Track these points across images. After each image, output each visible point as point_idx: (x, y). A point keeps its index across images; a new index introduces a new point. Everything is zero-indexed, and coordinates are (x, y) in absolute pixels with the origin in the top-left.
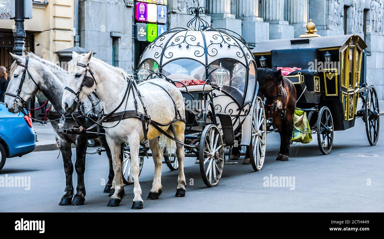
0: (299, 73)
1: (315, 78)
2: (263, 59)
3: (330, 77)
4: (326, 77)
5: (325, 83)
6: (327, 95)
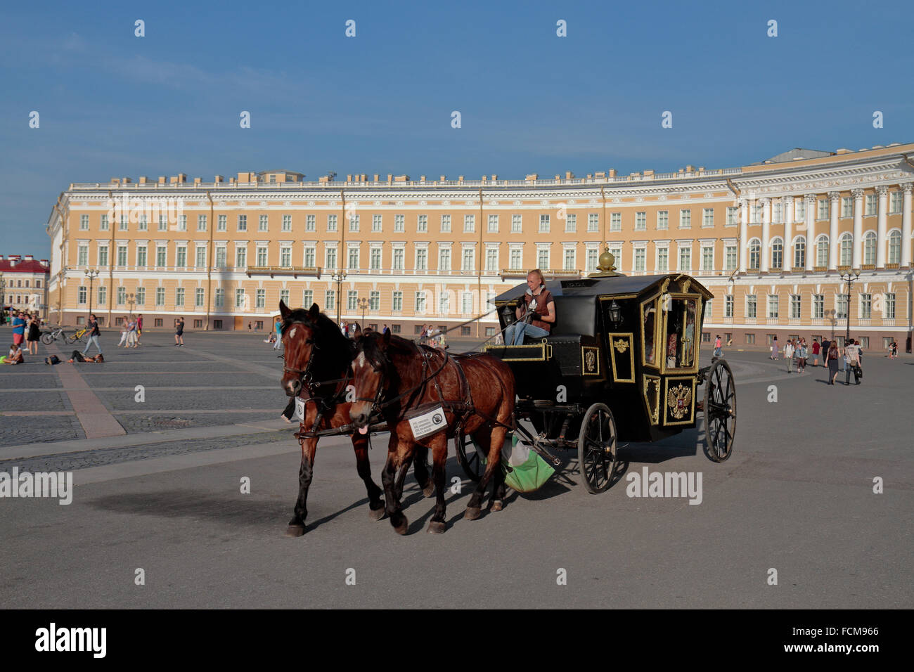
6: (616, 380)
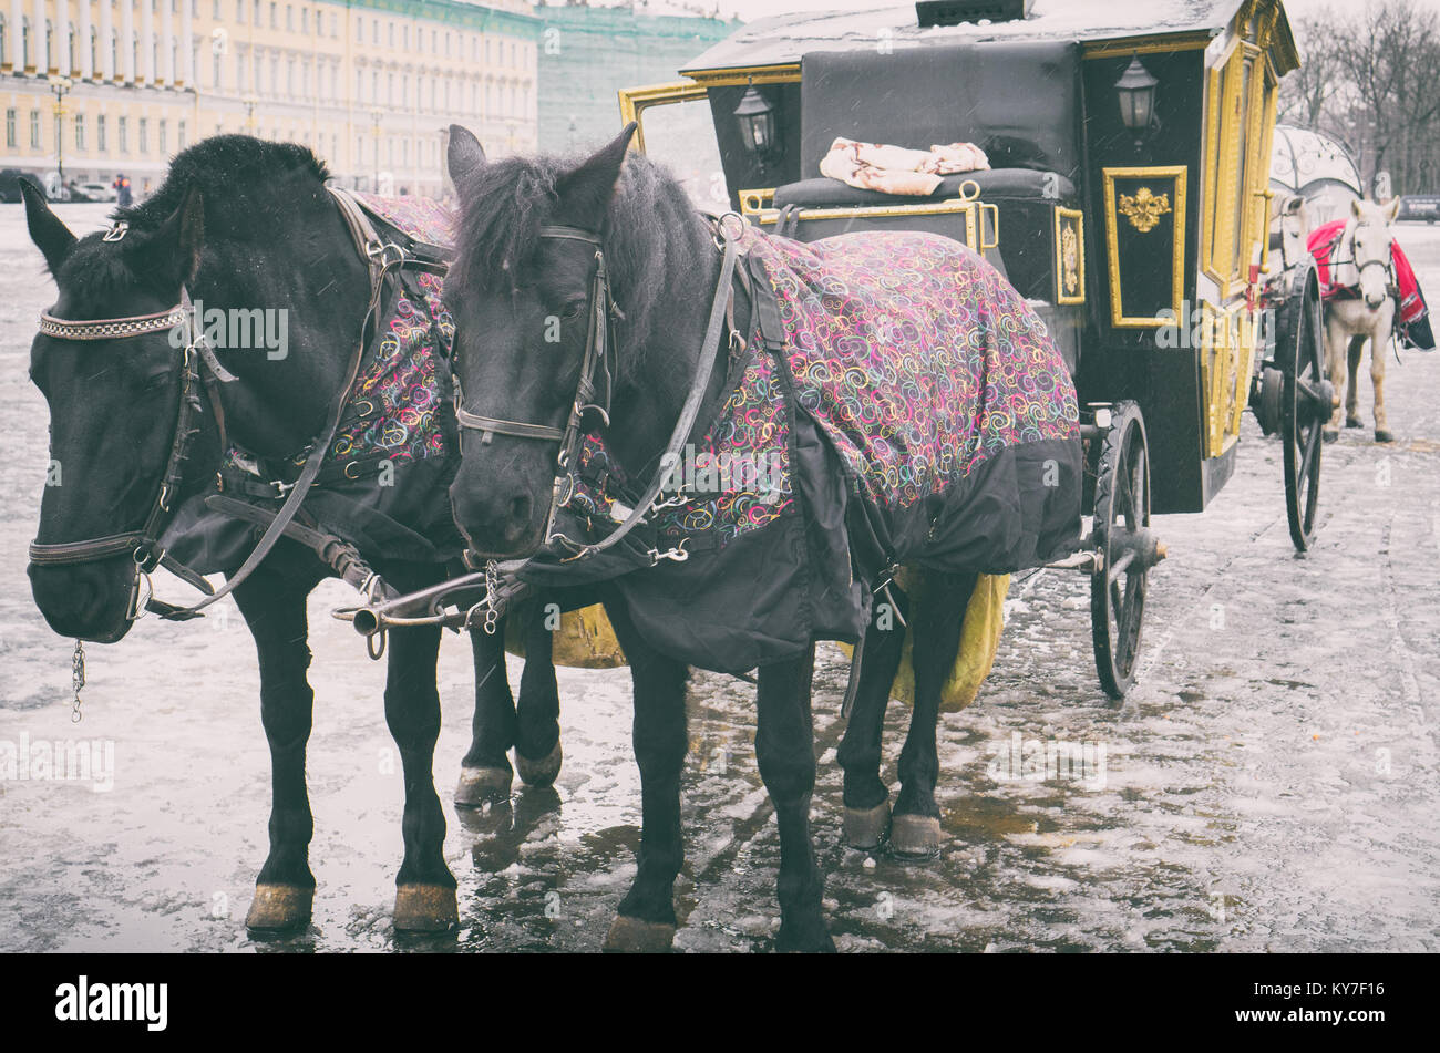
0: (969, 193)
1: (1062, 216)
2: (750, 105)
3: (1143, 217)
4: (1118, 214)
5: (1114, 254)
6: (1121, 321)
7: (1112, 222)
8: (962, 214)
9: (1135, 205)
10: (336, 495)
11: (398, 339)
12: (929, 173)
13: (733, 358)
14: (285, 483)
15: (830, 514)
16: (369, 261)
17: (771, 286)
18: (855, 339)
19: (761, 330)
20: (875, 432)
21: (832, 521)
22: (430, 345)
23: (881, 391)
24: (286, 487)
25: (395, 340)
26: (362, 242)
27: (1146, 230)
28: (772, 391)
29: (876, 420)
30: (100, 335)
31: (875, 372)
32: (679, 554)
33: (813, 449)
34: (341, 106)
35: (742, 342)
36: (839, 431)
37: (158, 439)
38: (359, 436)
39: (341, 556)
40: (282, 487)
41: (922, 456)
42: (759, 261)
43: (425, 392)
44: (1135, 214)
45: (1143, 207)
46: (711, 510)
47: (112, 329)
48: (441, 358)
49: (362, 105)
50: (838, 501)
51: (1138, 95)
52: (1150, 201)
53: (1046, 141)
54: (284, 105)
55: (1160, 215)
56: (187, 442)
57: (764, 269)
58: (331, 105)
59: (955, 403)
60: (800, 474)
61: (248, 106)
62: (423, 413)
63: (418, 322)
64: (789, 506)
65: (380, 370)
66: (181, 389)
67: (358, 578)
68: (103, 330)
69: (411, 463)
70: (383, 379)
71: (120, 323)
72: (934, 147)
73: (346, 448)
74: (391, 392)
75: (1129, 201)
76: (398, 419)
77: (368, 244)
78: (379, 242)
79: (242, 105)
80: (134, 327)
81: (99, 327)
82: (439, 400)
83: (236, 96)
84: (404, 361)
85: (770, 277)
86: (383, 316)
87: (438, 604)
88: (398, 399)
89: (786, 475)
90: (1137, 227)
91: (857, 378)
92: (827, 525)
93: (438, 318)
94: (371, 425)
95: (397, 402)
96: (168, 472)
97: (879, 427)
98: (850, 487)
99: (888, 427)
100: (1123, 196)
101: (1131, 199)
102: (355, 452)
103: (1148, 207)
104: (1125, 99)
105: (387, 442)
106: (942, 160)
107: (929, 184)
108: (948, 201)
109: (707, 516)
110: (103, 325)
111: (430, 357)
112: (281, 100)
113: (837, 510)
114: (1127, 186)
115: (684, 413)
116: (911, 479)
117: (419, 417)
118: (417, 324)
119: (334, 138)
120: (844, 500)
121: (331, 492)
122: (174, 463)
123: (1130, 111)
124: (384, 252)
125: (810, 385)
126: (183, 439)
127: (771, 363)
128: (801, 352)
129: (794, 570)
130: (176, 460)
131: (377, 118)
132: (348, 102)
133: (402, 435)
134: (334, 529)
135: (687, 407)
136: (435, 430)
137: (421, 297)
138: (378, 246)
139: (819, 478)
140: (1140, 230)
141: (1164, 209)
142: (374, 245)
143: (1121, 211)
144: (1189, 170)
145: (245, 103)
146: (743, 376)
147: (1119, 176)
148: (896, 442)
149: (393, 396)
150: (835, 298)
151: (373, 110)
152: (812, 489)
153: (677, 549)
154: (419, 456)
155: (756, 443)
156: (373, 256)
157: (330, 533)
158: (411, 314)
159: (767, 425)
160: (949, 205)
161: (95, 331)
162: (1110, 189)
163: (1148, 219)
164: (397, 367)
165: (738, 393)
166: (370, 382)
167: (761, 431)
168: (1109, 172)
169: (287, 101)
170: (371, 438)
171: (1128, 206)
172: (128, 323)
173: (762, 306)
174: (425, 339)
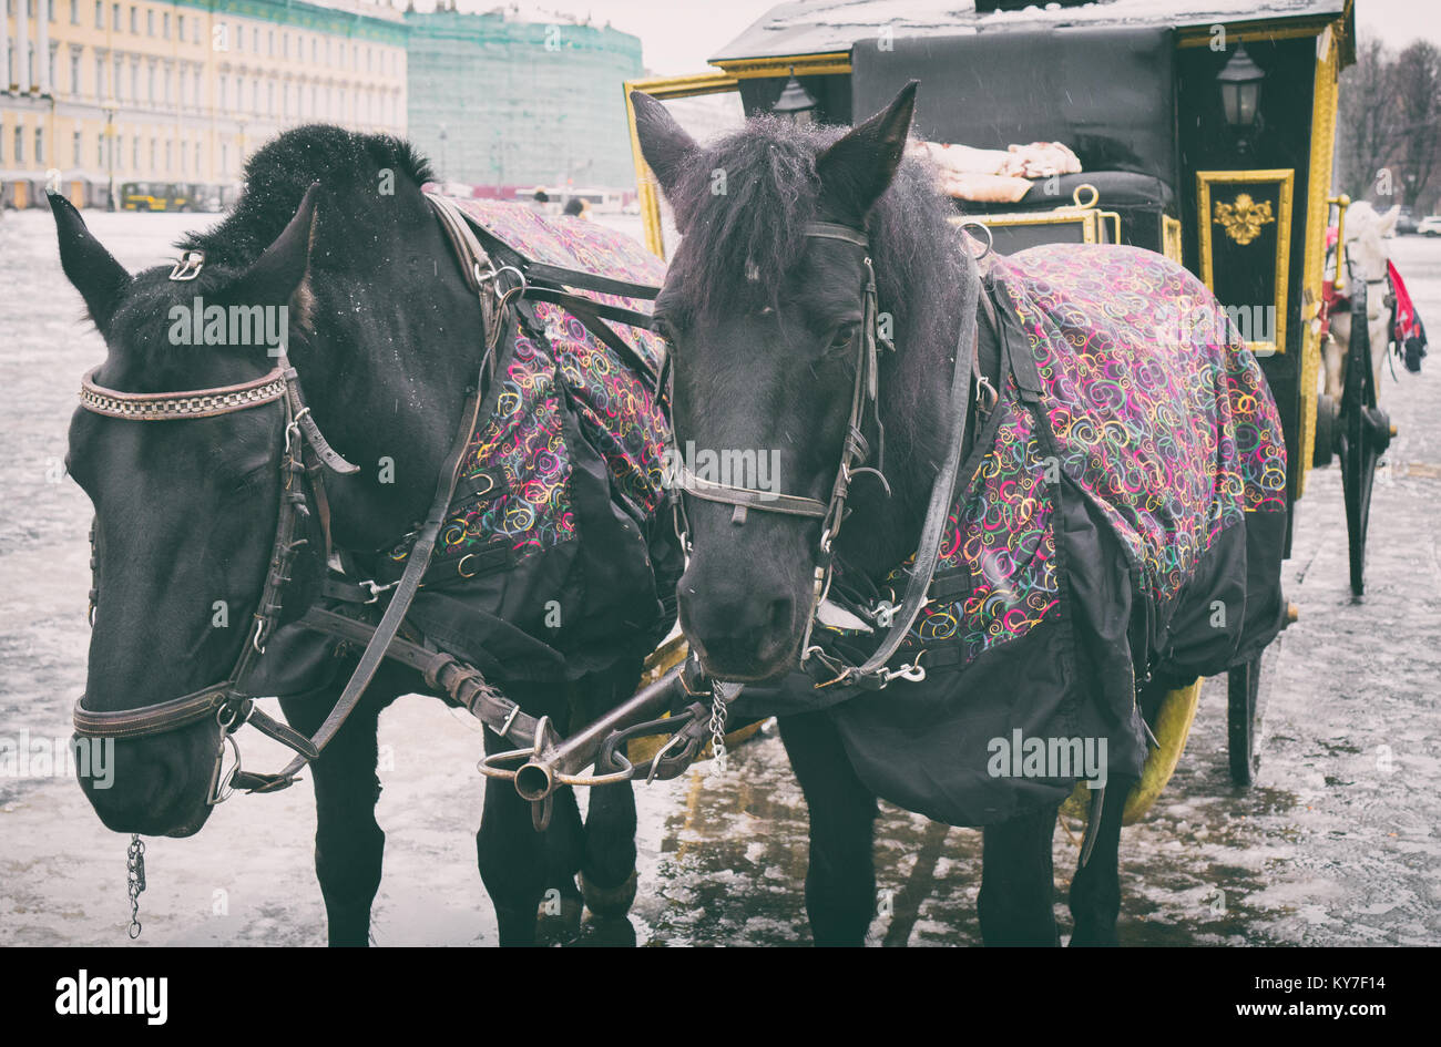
0: (1085, 198)
1: (1169, 226)
2: (792, 99)
3: (1242, 227)
4: (1213, 224)
5: (1208, 270)
7: (1206, 234)
8: (1079, 225)
9: (1233, 214)
10: (447, 600)
11: (519, 390)
12: (1014, 176)
13: (982, 414)
14: (377, 584)
15: (1108, 618)
16: (479, 286)
17: (1018, 318)
18: (1106, 384)
19: (1013, 376)
20: (1141, 505)
21: (1112, 629)
22: (555, 395)
23: (1143, 450)
24: (379, 588)
25: (516, 392)
26: (469, 262)
27: (1246, 242)
28: (1030, 456)
29: (1142, 489)
30: (173, 414)
31: (1134, 427)
32: (915, 672)
33: (1085, 532)
34: (204, 113)
35: (993, 392)
36: (1113, 509)
37: (250, 557)
38: (474, 520)
39: (464, 682)
40: (375, 589)
41: (1185, 533)
42: (1001, 284)
43: (552, 458)
44: (1232, 225)
45: (1243, 215)
46: (955, 614)
47: (190, 405)
48: (568, 412)
49: (226, 112)
50: (1119, 601)
51: (1244, 89)
52: (1251, 209)
53: (1139, 141)
54: (144, 112)
55: (1262, 226)
56: (289, 557)
57: (1008, 296)
58: (194, 112)
59: (1199, 460)
60: (1067, 566)
61: (108, 113)
62: (552, 487)
63: (540, 367)
64: (1052, 609)
65: (498, 432)
66: (280, 484)
67: (499, 713)
68: (178, 407)
69: (540, 552)
70: (502, 442)
71: (201, 397)
72: (1011, 147)
73: (458, 536)
74: (514, 458)
75: (1226, 209)
76: (522, 495)
77: (477, 266)
78: (490, 264)
79: (101, 112)
80: (220, 401)
81: (171, 403)
82: (570, 468)
83: (95, 102)
84: (526, 419)
85: (1016, 307)
86: (498, 361)
87: (614, 749)
88: (522, 468)
89: (1051, 568)
90: (1235, 239)
91: (1115, 435)
92: (1106, 634)
93: (561, 359)
94: (490, 506)
95: (520, 474)
96: (264, 600)
97: (1146, 497)
98: (1135, 583)
99: (1155, 497)
100: (1219, 203)
101: (1229, 207)
102: (471, 542)
103: (1249, 216)
104: (1229, 94)
105: (510, 527)
106: (1028, 162)
107: (1018, 190)
108: (1060, 208)
109: (951, 623)
110: (177, 399)
111: (556, 412)
112: (142, 107)
113: (1119, 614)
114: (1224, 192)
115: (934, 499)
116: (1177, 563)
117: (548, 492)
118: (540, 370)
119: (197, 146)
120: (1129, 601)
121: (440, 596)
122: (273, 587)
123: (1235, 105)
124: (497, 277)
125: (1076, 449)
126: (284, 554)
127: (1028, 419)
128: (1064, 405)
129: (1061, 695)
130: (275, 582)
131: (242, 125)
132: (211, 109)
133: (528, 517)
134: (446, 645)
135: (936, 492)
136: (565, 507)
137: (542, 333)
138: (490, 269)
139: (1095, 573)
140: (1239, 242)
141: (1266, 218)
142: (485, 268)
143: (1216, 221)
144: (1297, 176)
145: (104, 110)
146: (996, 436)
147: (1215, 181)
148: (1163, 516)
149: (516, 466)
150: (1077, 332)
151: (238, 117)
152: (1087, 586)
153: (912, 664)
154: (547, 542)
155: (1015, 526)
156: (484, 282)
157: (440, 650)
158: (532, 356)
159: (1026, 501)
160: (1061, 214)
161: (166, 408)
162: (1205, 195)
163: (1247, 230)
164: (517, 428)
165: (990, 459)
166: (486, 447)
167: (1019, 508)
168: (1205, 176)
169: (149, 107)
170: (490, 523)
171: (1225, 214)
172: (212, 396)
173: (1013, 345)
174: (549, 389)
